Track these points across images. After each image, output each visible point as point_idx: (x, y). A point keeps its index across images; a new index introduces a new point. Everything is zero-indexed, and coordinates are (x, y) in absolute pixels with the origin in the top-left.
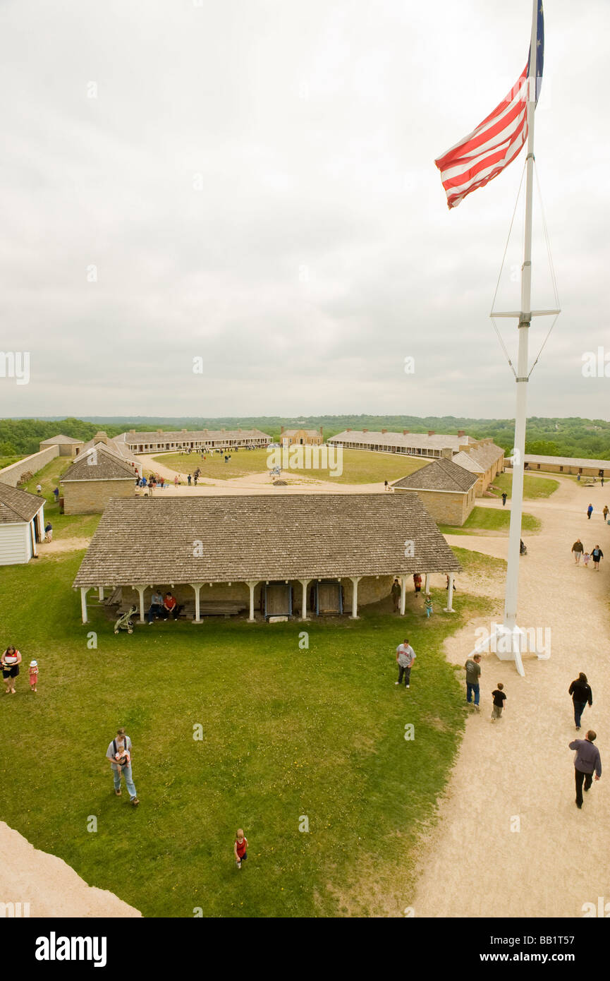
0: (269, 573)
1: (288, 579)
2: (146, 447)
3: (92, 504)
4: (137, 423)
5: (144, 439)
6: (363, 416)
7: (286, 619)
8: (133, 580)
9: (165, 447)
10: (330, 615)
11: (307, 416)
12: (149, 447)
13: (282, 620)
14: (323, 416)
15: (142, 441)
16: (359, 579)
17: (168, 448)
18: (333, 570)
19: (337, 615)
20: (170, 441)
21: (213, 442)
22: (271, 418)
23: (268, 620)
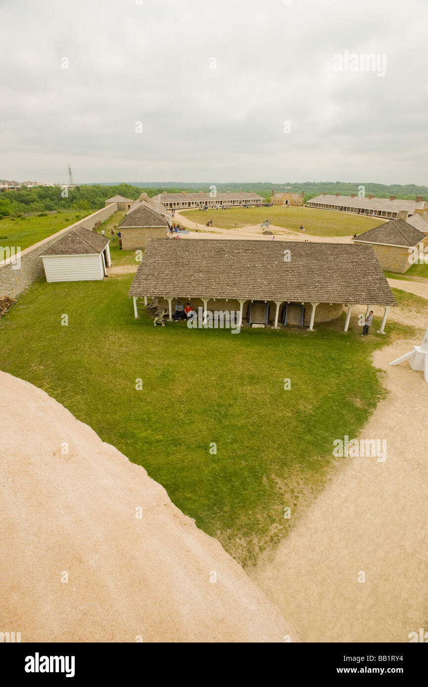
0: (254, 295)
1: (267, 300)
2: (175, 204)
3: (139, 243)
4: (168, 187)
5: (173, 199)
6: (338, 183)
7: (263, 326)
8: (164, 294)
9: (188, 204)
10: (294, 326)
11: (293, 182)
12: (176, 204)
13: (261, 327)
14: (306, 182)
15: (172, 200)
16: (317, 304)
17: (189, 205)
18: (299, 297)
19: (299, 327)
20: (191, 200)
21: (221, 201)
22: (266, 184)
23: (251, 326)
